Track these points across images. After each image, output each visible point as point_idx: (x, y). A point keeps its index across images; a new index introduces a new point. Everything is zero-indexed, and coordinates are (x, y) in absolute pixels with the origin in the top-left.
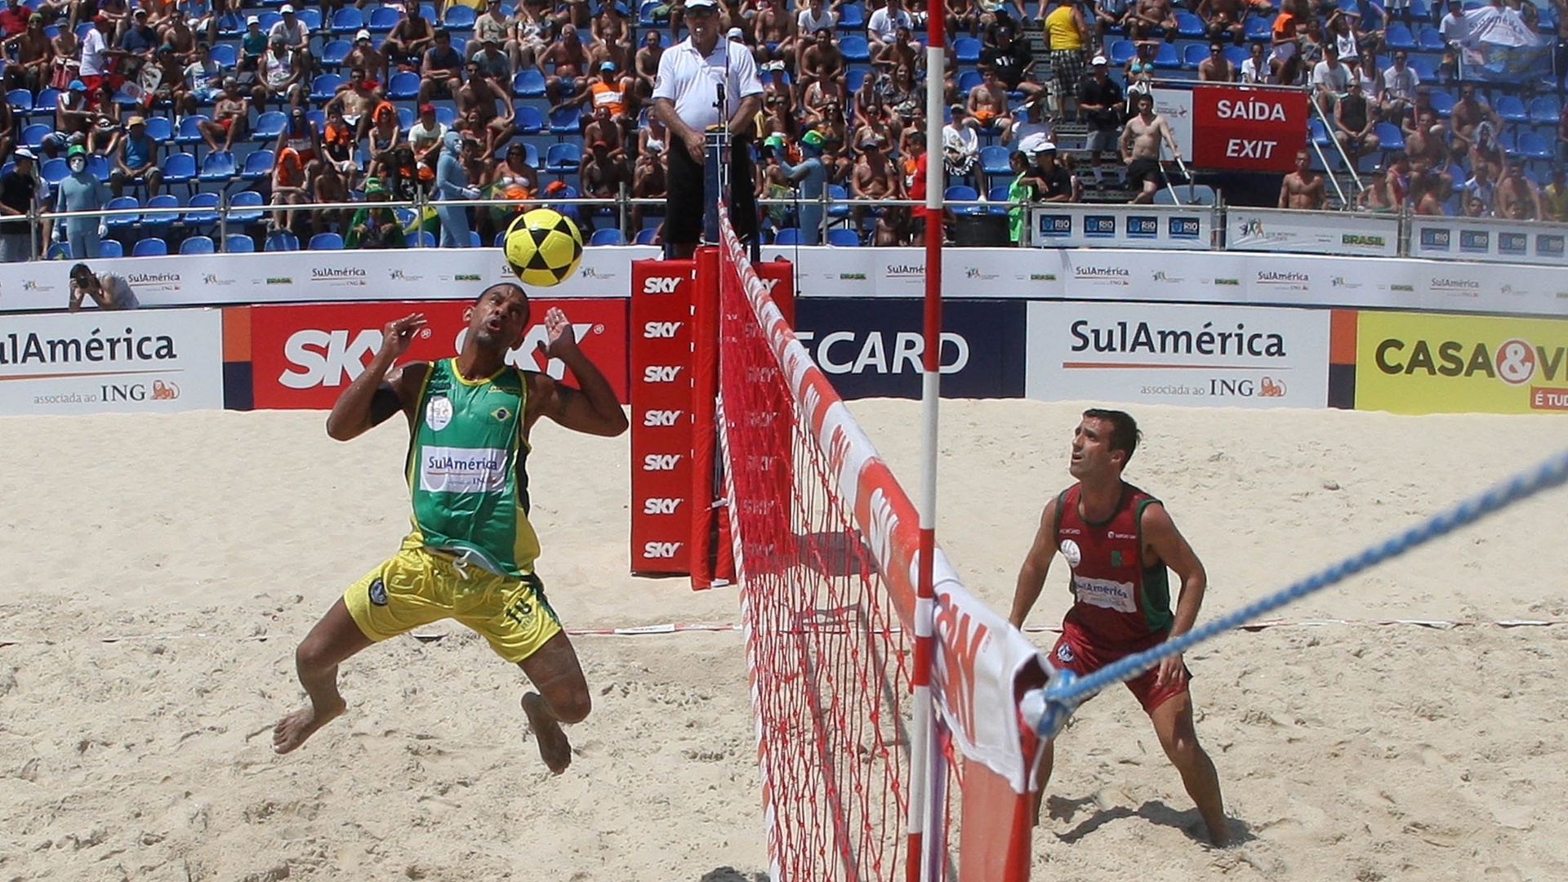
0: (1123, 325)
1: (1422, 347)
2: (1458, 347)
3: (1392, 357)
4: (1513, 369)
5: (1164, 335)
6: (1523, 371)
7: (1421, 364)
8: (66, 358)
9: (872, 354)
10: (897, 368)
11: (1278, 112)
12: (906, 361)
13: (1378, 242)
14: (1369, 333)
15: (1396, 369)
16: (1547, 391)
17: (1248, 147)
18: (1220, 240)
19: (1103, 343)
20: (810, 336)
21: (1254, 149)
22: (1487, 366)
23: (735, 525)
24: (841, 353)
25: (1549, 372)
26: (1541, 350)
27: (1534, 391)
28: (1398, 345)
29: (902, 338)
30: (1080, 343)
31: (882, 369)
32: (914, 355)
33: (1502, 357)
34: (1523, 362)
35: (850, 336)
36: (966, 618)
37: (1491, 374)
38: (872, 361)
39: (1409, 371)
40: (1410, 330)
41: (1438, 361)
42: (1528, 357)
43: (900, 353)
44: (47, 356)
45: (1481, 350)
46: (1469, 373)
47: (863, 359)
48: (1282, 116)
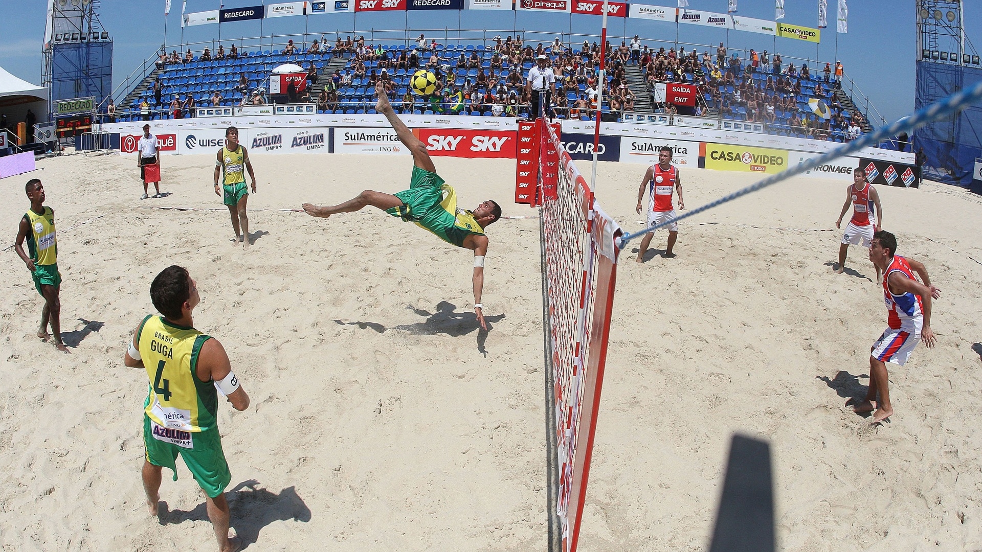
0: (646, 144)
1: (723, 153)
2: (732, 154)
3: (715, 155)
4: (746, 160)
5: (656, 147)
6: (749, 160)
7: (722, 158)
8: (371, 140)
9: (580, 148)
10: (586, 152)
11: (688, 91)
12: (589, 151)
13: (713, 125)
14: (709, 149)
15: (716, 158)
16: (754, 166)
17: (680, 100)
18: (671, 123)
19: (640, 148)
20: (564, 143)
21: (682, 100)
22: (739, 159)
23: (542, 191)
24: (572, 148)
25: (755, 161)
26: (753, 155)
27: (751, 166)
28: (717, 152)
29: (588, 144)
30: (634, 148)
31: (583, 152)
32: (591, 149)
33: (743, 156)
34: (749, 158)
35: (575, 144)
36: (602, 217)
37: (740, 161)
38: (580, 150)
39: (719, 159)
40: (720, 149)
41: (727, 157)
42: (750, 157)
43: (587, 148)
44: (366, 139)
45: (738, 154)
46: (735, 160)
47: (578, 150)
48: (689, 91)
